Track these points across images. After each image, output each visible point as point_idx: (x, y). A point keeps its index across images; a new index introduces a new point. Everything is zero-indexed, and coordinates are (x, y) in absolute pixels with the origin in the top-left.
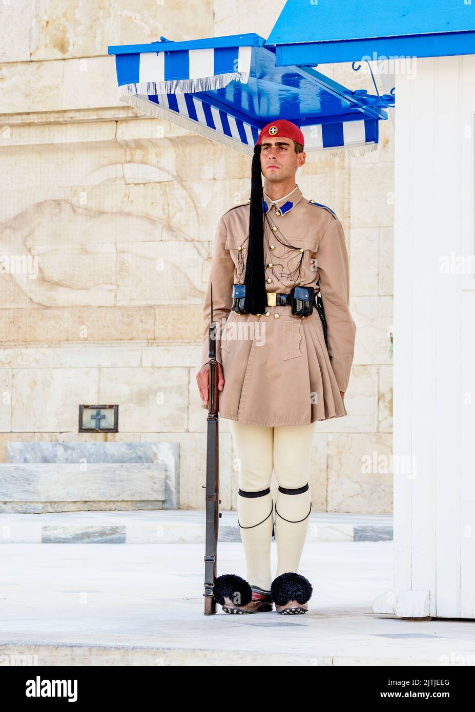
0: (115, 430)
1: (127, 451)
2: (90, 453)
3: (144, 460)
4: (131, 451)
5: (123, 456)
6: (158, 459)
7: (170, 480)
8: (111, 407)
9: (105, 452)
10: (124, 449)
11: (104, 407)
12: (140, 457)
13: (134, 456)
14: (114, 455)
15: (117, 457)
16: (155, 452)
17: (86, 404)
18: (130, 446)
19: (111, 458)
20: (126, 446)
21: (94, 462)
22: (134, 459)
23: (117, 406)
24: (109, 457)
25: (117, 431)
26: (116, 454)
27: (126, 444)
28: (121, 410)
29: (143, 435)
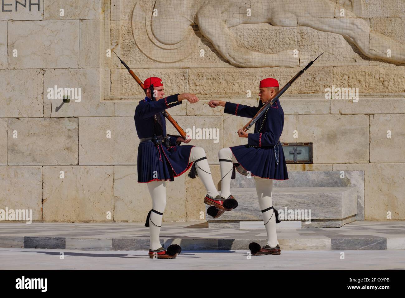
0: (310, 161)
1: (325, 178)
2: (295, 179)
3: (339, 184)
4: (329, 178)
5: (322, 182)
6: (351, 183)
7: (360, 199)
8: (306, 144)
9: (307, 179)
10: (322, 176)
11: (300, 145)
12: (336, 183)
13: (331, 181)
14: (315, 181)
15: (317, 182)
16: (349, 178)
17: (285, 142)
18: (327, 173)
19: (312, 183)
20: (324, 174)
21: (298, 186)
22: (331, 183)
23: (311, 144)
24: (311, 182)
25: (312, 163)
26: (316, 180)
27: (324, 172)
28: (314, 146)
29: (334, 165)
